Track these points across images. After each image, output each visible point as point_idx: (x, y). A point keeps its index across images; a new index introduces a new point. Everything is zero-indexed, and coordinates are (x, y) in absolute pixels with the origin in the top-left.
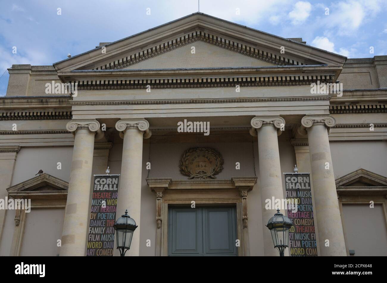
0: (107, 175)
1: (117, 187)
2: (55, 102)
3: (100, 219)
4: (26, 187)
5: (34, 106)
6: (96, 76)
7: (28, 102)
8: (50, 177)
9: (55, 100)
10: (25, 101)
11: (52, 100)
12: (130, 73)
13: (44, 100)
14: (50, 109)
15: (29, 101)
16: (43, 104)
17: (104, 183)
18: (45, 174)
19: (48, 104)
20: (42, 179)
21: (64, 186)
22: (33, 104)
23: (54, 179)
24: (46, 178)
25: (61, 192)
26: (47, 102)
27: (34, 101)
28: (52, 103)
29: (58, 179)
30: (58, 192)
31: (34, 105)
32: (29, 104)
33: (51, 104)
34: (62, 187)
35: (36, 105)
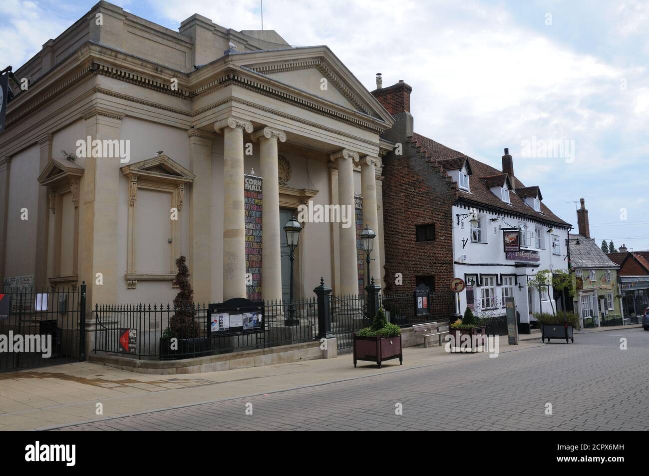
0: (252, 176)
1: (261, 189)
2: (170, 75)
3: (251, 216)
4: (147, 166)
5: (147, 72)
6: (256, 78)
7: (142, 65)
8: (169, 160)
9: (170, 73)
10: (140, 62)
11: (167, 71)
12: (282, 85)
13: (159, 69)
14: (159, 80)
15: (144, 64)
16: (157, 73)
17: (252, 184)
18: (164, 155)
19: (161, 74)
20: (161, 161)
21: (181, 172)
22: (146, 68)
23: (173, 163)
24: (165, 161)
25: (179, 178)
26: (161, 72)
27: (149, 66)
28: (166, 75)
29: (177, 164)
30: (177, 178)
31: (147, 70)
32: (143, 67)
33: (164, 75)
34: (179, 172)
35: (150, 71)
